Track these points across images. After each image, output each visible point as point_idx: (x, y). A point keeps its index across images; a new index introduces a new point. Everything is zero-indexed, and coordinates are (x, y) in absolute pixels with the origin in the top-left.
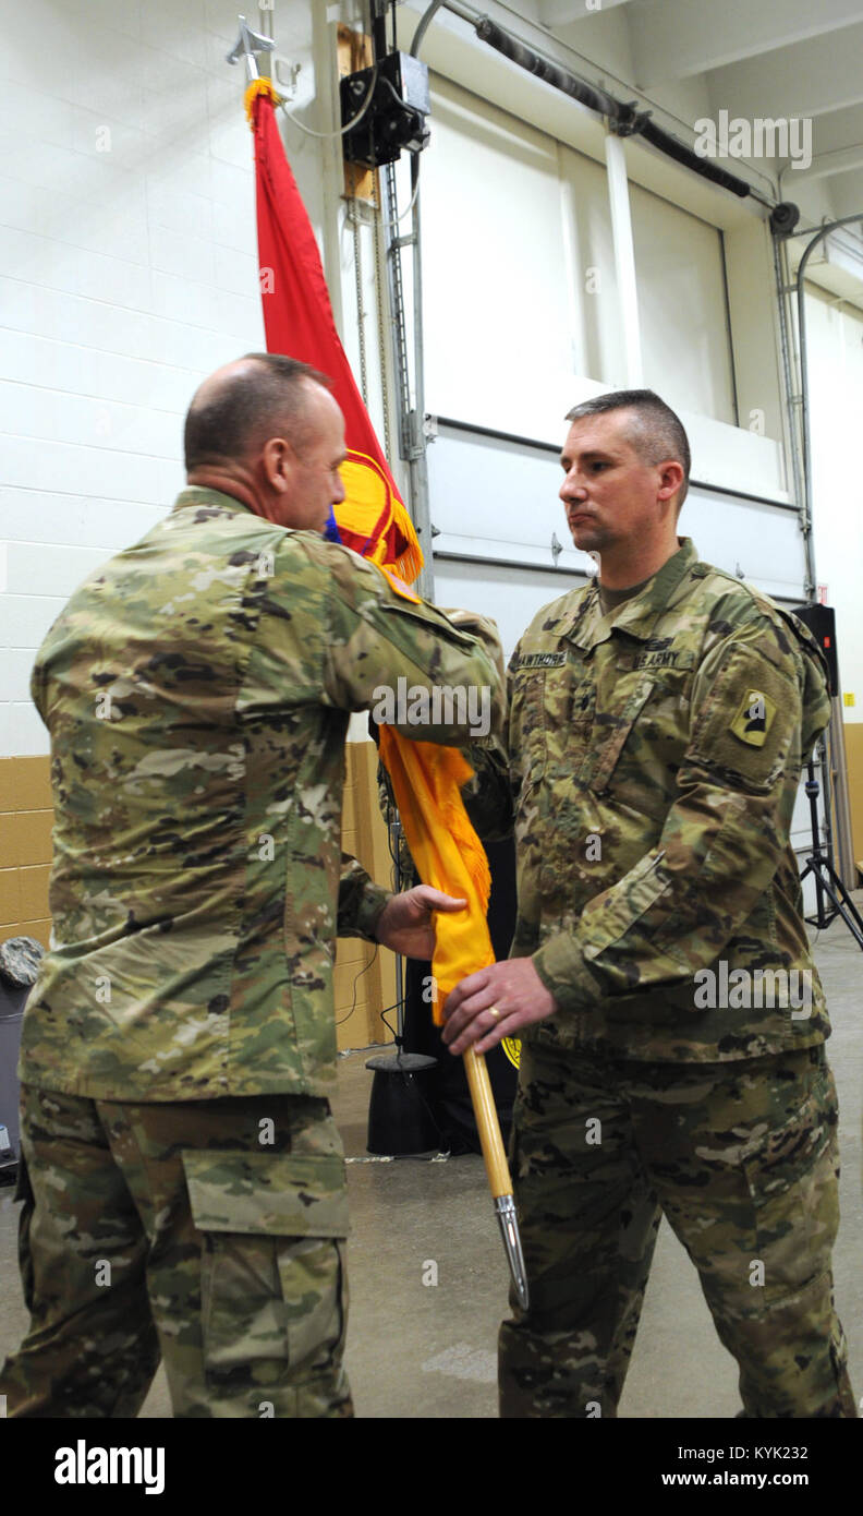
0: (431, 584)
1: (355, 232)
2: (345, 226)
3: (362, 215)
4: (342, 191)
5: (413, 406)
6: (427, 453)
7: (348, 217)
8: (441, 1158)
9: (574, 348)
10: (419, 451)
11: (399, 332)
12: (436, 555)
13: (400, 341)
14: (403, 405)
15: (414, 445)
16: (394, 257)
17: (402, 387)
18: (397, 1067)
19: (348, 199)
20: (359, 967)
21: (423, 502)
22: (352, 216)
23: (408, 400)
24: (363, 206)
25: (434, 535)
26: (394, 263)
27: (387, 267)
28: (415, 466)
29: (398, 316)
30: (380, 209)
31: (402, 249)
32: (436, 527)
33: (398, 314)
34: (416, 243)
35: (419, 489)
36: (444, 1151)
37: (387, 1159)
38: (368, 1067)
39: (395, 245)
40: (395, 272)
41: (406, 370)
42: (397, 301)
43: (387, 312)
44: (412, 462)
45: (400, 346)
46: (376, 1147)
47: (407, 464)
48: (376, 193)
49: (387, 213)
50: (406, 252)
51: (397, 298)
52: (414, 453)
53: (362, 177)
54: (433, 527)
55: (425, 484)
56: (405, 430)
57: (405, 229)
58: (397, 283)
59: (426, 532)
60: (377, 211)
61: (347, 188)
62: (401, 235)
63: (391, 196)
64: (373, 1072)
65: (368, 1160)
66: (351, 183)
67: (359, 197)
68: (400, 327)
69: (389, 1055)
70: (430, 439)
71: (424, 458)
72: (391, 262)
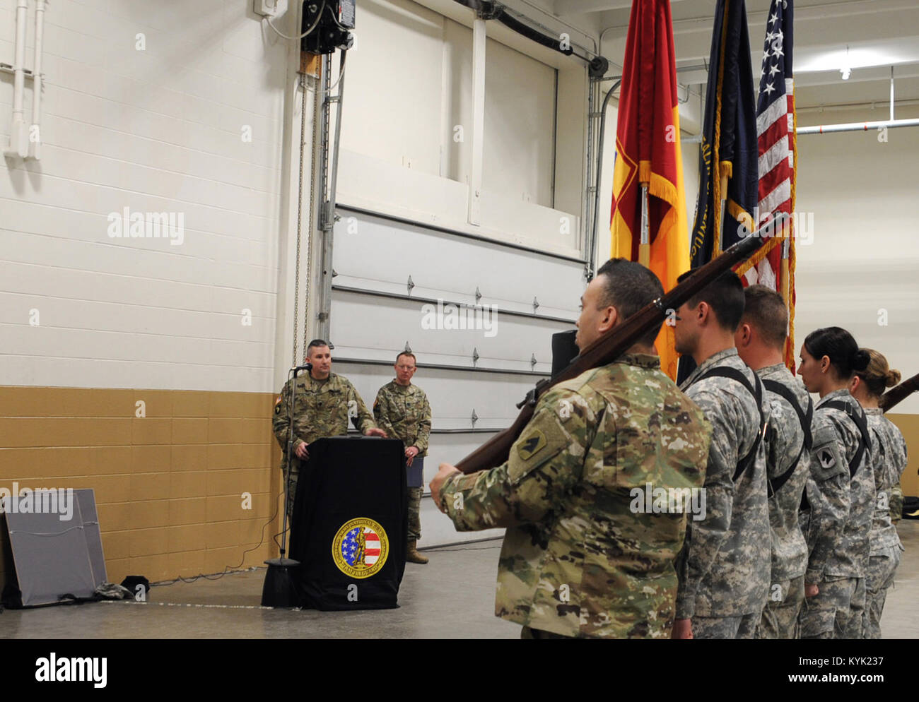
0: (329, 305)
1: (304, 93)
2: (298, 89)
3: (308, 83)
4: (298, 69)
5: (329, 199)
6: (334, 228)
7: (300, 84)
8: (297, 610)
9: (441, 152)
10: (330, 226)
11: (325, 153)
12: (333, 288)
13: (325, 159)
14: (323, 198)
15: (327, 222)
16: (326, 108)
17: (323, 186)
18: (279, 563)
19: (302, 73)
20: (266, 521)
21: (329, 256)
22: (302, 84)
23: (326, 195)
24: (310, 77)
25: (334, 276)
26: (326, 112)
27: (321, 114)
28: (326, 234)
29: (325, 144)
30: (320, 79)
31: (331, 104)
32: (336, 271)
33: (325, 143)
34: (340, 102)
35: (327, 248)
36: (299, 607)
37: (270, 608)
38: (265, 563)
39: (327, 101)
40: (325, 117)
41: (327, 177)
42: (325, 135)
43: (318, 141)
44: (325, 232)
45: (324, 162)
46: (265, 603)
47: (322, 232)
48: (318, 70)
49: (325, 81)
50: (333, 107)
51: (326, 133)
52: (326, 227)
53: (311, 60)
54: (334, 271)
55: (331, 246)
56: (323, 213)
57: (334, 92)
58: (326, 124)
59: (329, 274)
60: (318, 80)
61: (301, 67)
62: (331, 96)
63: (328, 71)
64: (267, 566)
65: (260, 608)
66: (304, 64)
67: (308, 73)
68: (325, 150)
69: (277, 559)
70: (337, 219)
71: (332, 231)
72: (324, 111)
